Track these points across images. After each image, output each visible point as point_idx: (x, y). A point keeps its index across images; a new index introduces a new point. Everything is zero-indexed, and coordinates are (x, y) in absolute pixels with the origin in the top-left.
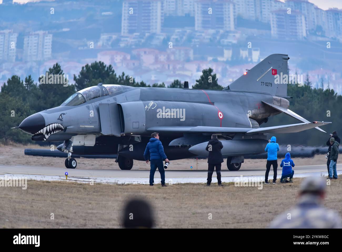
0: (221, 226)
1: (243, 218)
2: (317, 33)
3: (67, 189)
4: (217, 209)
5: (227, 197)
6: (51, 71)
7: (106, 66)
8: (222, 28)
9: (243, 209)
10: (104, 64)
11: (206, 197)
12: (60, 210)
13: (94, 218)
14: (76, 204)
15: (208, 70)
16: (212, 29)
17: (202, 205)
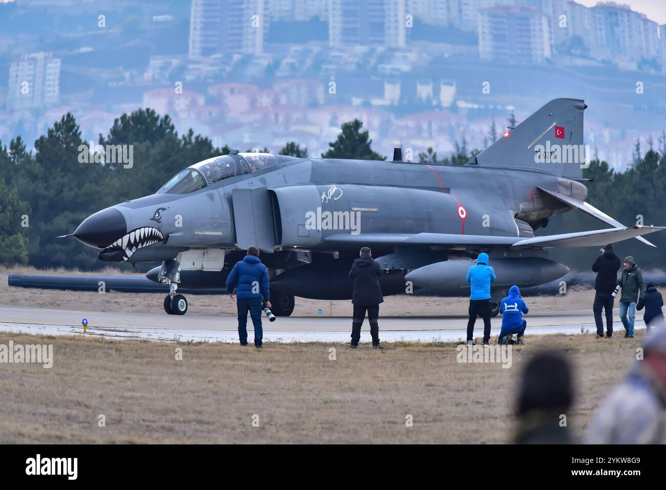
0: (381, 427)
1: (424, 413)
2: (573, 51)
3: (85, 351)
4: (371, 393)
5: (391, 371)
6: (58, 128)
7: (158, 117)
8: (382, 42)
9: (423, 395)
10: (155, 113)
11: (349, 371)
12: (74, 392)
13: (136, 408)
14: (103, 380)
15: (352, 122)
16: (362, 44)
17: (342, 386)
